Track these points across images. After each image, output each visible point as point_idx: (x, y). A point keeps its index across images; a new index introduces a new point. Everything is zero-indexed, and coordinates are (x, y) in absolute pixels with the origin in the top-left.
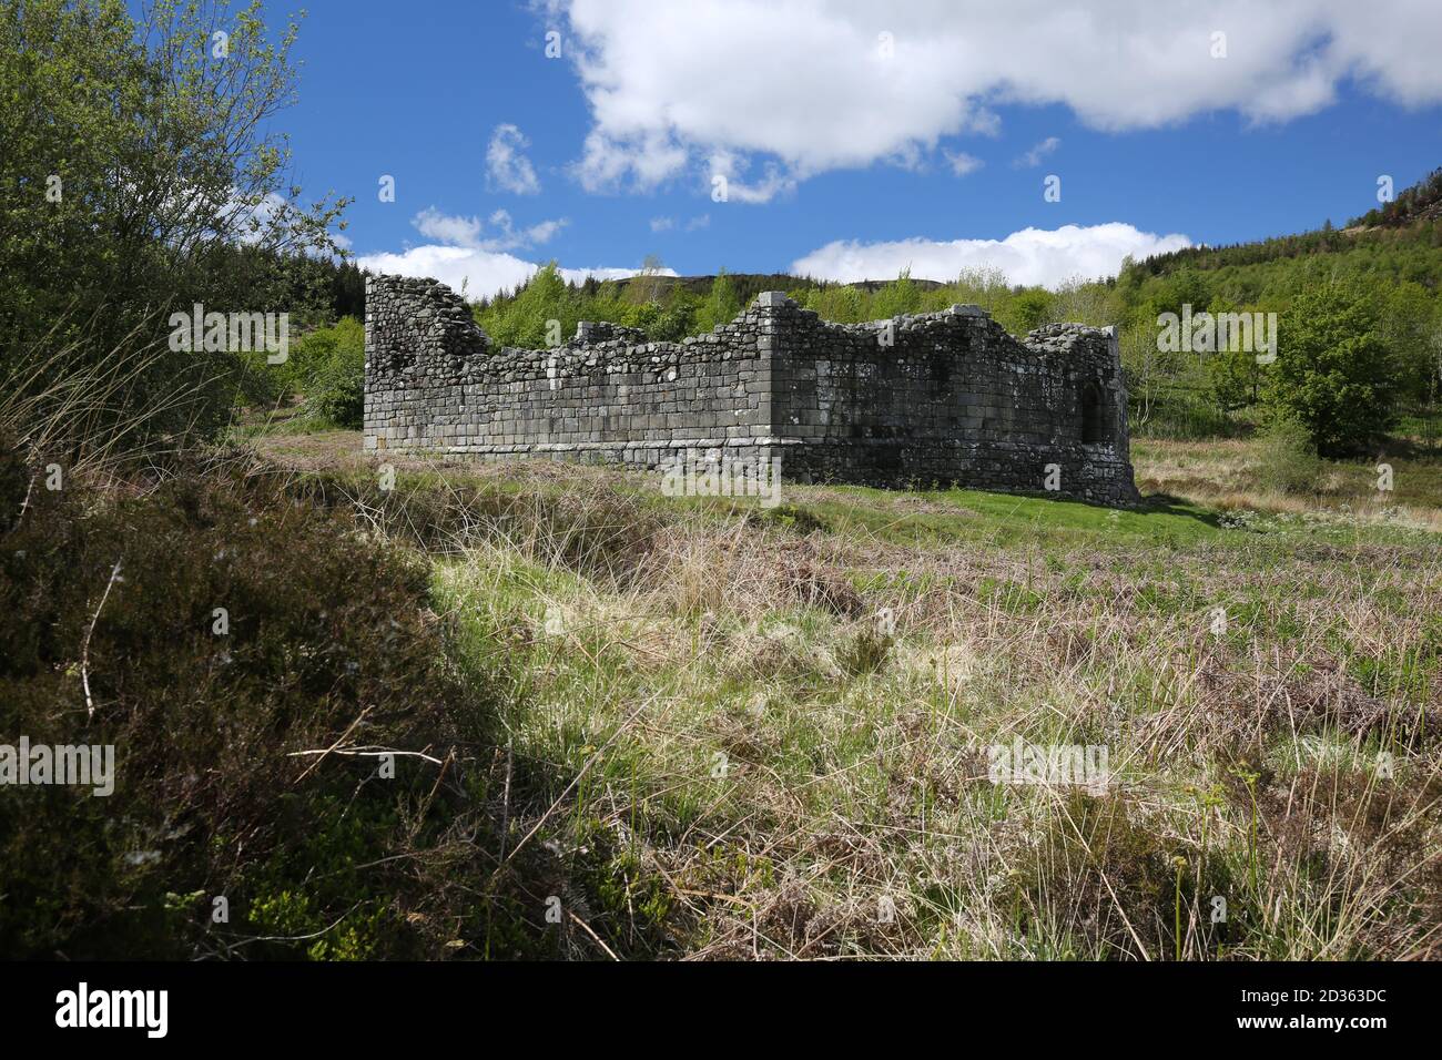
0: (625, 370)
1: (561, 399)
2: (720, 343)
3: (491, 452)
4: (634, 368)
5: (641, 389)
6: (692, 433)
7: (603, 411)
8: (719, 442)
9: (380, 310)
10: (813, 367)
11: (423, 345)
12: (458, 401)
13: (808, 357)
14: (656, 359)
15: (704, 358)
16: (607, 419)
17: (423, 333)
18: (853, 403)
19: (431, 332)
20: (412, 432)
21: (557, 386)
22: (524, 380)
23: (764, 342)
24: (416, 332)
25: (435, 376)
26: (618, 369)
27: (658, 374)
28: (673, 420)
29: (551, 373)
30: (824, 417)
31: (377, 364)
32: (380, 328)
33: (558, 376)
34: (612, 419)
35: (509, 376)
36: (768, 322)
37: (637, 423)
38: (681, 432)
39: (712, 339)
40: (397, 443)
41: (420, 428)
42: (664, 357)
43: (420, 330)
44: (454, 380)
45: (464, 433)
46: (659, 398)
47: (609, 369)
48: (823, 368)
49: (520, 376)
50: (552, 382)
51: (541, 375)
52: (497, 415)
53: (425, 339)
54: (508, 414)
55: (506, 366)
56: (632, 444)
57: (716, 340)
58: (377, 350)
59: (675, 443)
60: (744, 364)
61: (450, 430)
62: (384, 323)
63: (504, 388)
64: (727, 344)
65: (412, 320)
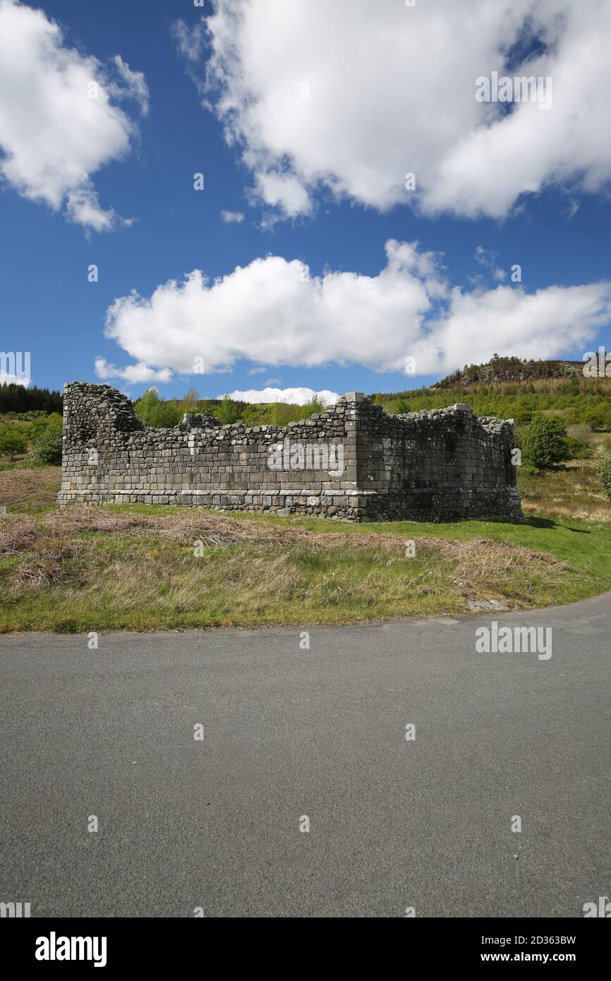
0: (245, 443)
1: (198, 461)
2: (316, 426)
3: (149, 494)
4: (251, 442)
5: (257, 456)
6: (295, 485)
7: (229, 469)
8: (318, 492)
9: (73, 403)
10: (381, 443)
11: (101, 425)
12: (126, 461)
13: (378, 436)
14: (267, 436)
15: (304, 435)
16: (232, 475)
17: (101, 417)
18: (404, 466)
19: (107, 417)
20: (94, 479)
21: (195, 452)
22: (172, 448)
23: (350, 426)
24: (97, 417)
25: (110, 445)
26: (240, 442)
27: (269, 445)
28: (281, 477)
29: (191, 444)
30: (388, 476)
31: (71, 436)
32: (73, 415)
33: (196, 446)
34: (236, 475)
35: (161, 446)
36: (353, 412)
37: (254, 478)
38: (288, 485)
39: (310, 423)
40: (84, 486)
41: (99, 478)
42: (274, 435)
43: (100, 416)
44: (123, 448)
45: (129, 481)
47: (233, 442)
48: (387, 443)
49: (169, 445)
50: (192, 451)
51: (184, 445)
52: (153, 471)
53: (103, 421)
54: (160, 470)
55: (159, 439)
56: (250, 492)
57: (314, 424)
58: (71, 428)
59: (284, 492)
60: (335, 440)
61: (120, 479)
62: (76, 411)
63: (158, 453)
64: (321, 426)
65: (94, 410)
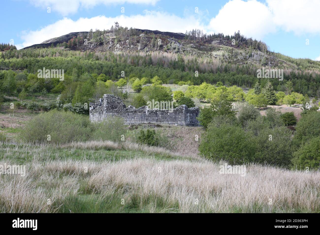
0: (161, 113)
1: (148, 116)
2: (177, 110)
3: (135, 123)
4: (162, 113)
5: (163, 115)
6: (172, 122)
7: (156, 118)
8: (177, 123)
10: (188, 114)
11: (119, 106)
12: (127, 115)
16: (157, 119)
17: (119, 104)
19: (121, 104)
22: (141, 113)
23: (183, 111)
24: (117, 104)
25: (122, 111)
27: (166, 114)
28: (169, 120)
30: (189, 120)
31: (108, 108)
32: (108, 103)
33: (148, 113)
34: (158, 119)
35: (138, 112)
36: (184, 108)
37: (163, 120)
42: (167, 112)
44: (126, 112)
45: (129, 120)
46: (167, 117)
47: (158, 112)
49: (141, 112)
50: (147, 114)
52: (136, 118)
53: (119, 105)
54: (138, 118)
55: (137, 111)
56: (162, 123)
58: (108, 106)
59: (169, 123)
60: (180, 113)
61: (126, 119)
64: (178, 111)
65: (116, 102)
